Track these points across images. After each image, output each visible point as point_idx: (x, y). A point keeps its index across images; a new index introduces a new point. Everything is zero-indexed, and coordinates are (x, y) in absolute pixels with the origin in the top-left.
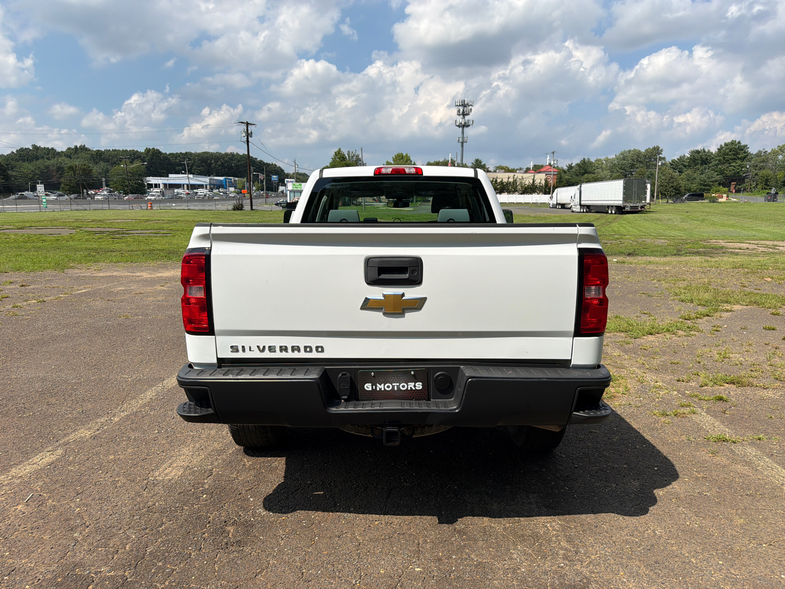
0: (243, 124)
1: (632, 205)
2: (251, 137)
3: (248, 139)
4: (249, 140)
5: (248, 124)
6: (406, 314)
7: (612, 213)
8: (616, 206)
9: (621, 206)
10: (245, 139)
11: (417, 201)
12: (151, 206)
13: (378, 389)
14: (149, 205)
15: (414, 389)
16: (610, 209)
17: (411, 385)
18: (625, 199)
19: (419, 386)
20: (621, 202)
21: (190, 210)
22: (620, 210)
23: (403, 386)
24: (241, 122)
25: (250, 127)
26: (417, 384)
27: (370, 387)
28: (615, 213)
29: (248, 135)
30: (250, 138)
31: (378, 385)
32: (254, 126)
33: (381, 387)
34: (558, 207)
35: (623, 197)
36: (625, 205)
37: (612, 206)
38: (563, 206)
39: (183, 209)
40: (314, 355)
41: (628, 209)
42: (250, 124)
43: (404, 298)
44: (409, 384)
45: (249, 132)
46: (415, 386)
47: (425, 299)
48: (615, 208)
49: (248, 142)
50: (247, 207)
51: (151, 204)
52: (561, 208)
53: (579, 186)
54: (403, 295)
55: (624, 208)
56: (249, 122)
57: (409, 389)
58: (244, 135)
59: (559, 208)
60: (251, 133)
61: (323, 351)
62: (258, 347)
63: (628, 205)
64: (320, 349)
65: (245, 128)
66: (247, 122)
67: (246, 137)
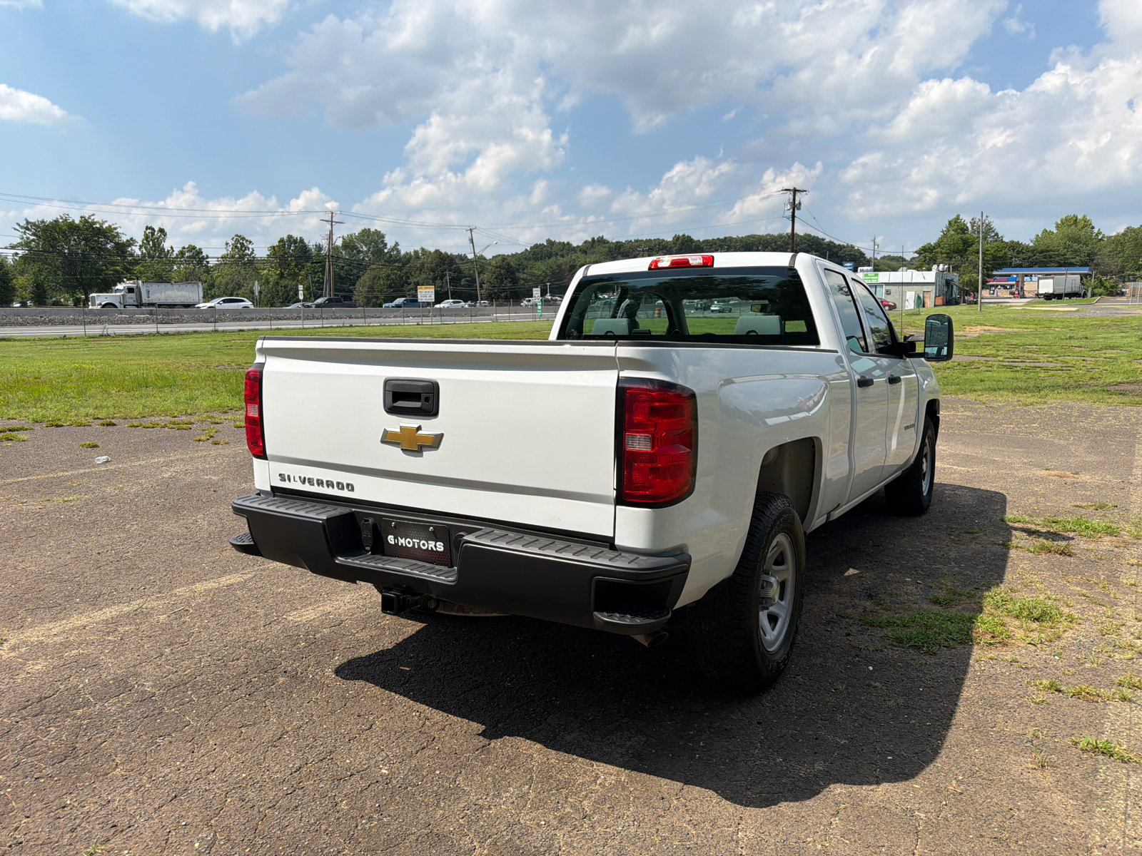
0: (789, 192)
2: (799, 209)
3: (793, 213)
4: (796, 215)
5: (795, 191)
6: (424, 453)
10: (790, 213)
11: (1093, 295)
12: (659, 314)
14: (656, 312)
15: (435, 549)
17: (432, 544)
19: (440, 547)
21: (707, 317)
23: (424, 545)
24: (786, 190)
25: (798, 195)
26: (438, 543)
29: (795, 206)
30: (796, 211)
31: (399, 538)
32: (805, 193)
33: (402, 541)
39: (697, 317)
40: (345, 493)
42: (799, 191)
43: (420, 432)
44: (429, 542)
45: (797, 202)
46: (436, 546)
47: (442, 435)
49: (793, 216)
51: (659, 310)
54: (419, 428)
56: (797, 189)
57: (430, 549)
58: (789, 207)
60: (800, 203)
61: (353, 490)
62: (300, 477)
64: (351, 487)
65: (791, 197)
66: (795, 188)
67: (791, 210)
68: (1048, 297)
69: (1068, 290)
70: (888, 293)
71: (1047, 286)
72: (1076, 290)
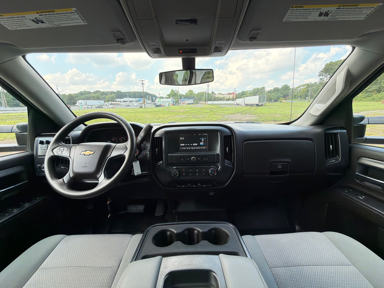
1: (261, 103)
2: (144, 85)
3: (143, 85)
7: (254, 106)
10: (142, 85)
18: (259, 102)
20: (258, 103)
22: (257, 105)
24: (141, 80)
25: (143, 81)
28: (256, 106)
37: (255, 104)
38: (238, 104)
45: (143, 83)
49: (143, 86)
50: (144, 107)
53: (244, 98)
55: (259, 105)
68: (189, 104)
69: (192, 103)
70: (163, 103)
71: (188, 102)
72: (193, 103)
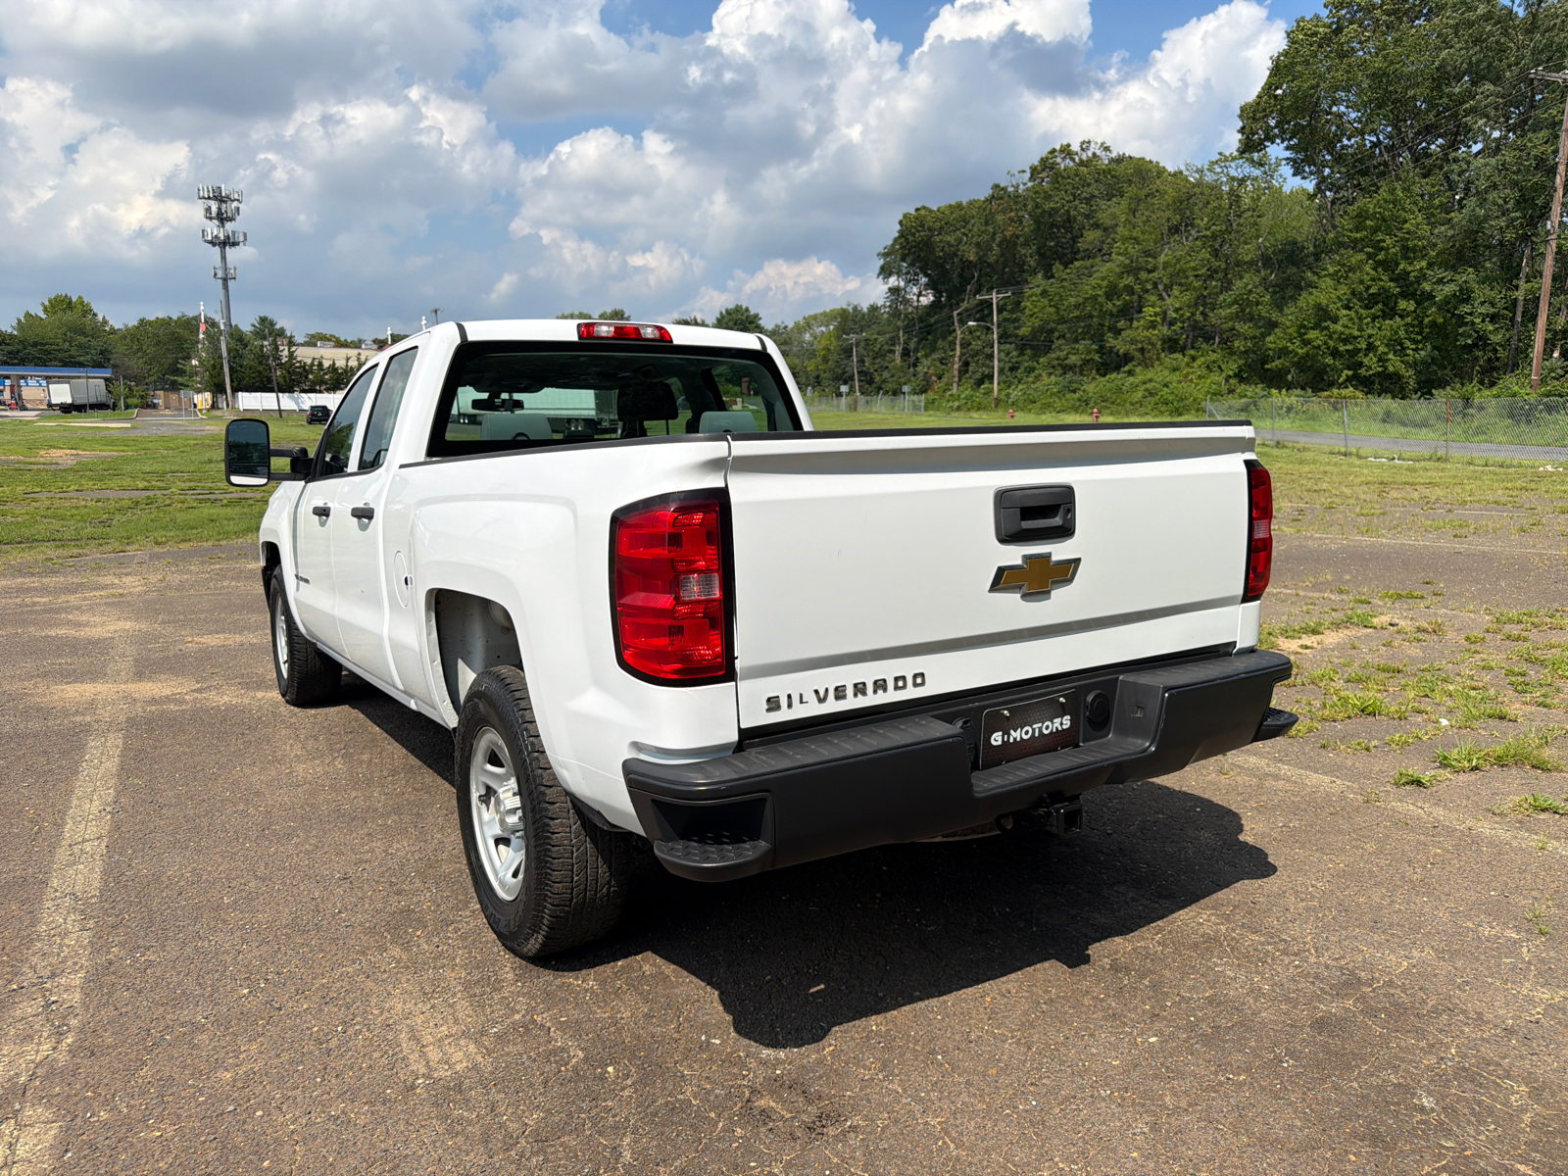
8: (583, 420)
9: (593, 420)
13: (1011, 740)
16: (573, 425)
20: (593, 413)
27: (1000, 739)
34: (462, 421)
35: (596, 404)
36: (601, 416)
37: (577, 420)
41: (605, 424)
48: (582, 423)
52: (468, 424)
55: (600, 423)
59: (464, 423)
63: (606, 418)
